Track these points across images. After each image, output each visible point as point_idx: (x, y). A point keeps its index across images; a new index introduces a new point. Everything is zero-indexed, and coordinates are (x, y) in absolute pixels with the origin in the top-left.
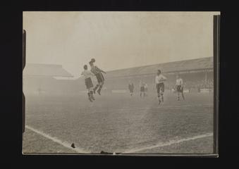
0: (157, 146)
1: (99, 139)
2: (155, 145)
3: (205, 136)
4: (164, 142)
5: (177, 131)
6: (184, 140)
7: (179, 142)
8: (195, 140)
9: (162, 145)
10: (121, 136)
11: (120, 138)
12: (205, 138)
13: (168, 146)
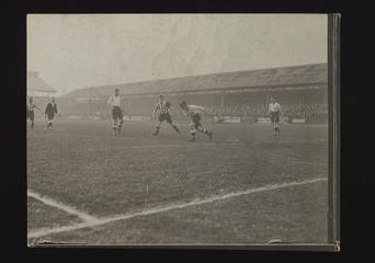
0: (192, 203)
1: (101, 193)
2: (188, 202)
3: (264, 189)
4: (203, 197)
5: (222, 182)
6: (233, 194)
7: (225, 197)
8: (249, 195)
9: (199, 203)
10: (136, 187)
11: (135, 191)
12: (263, 192)
13: (208, 204)
